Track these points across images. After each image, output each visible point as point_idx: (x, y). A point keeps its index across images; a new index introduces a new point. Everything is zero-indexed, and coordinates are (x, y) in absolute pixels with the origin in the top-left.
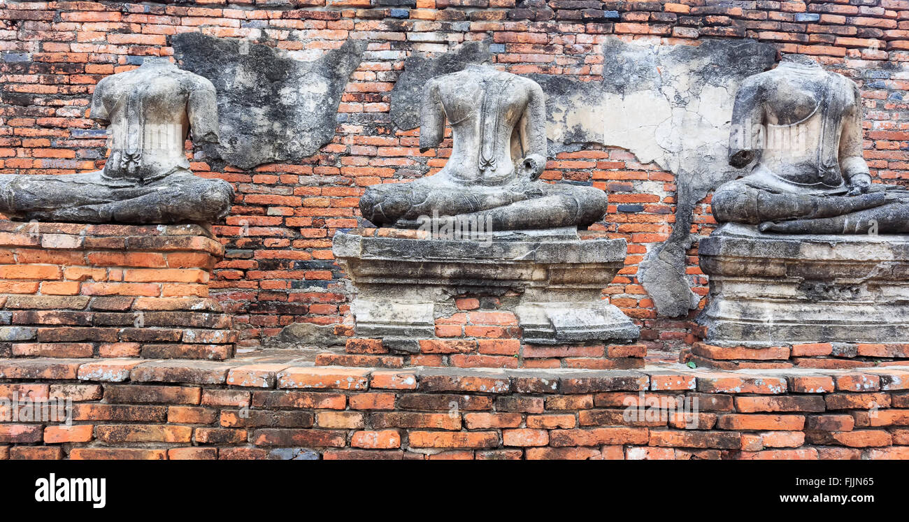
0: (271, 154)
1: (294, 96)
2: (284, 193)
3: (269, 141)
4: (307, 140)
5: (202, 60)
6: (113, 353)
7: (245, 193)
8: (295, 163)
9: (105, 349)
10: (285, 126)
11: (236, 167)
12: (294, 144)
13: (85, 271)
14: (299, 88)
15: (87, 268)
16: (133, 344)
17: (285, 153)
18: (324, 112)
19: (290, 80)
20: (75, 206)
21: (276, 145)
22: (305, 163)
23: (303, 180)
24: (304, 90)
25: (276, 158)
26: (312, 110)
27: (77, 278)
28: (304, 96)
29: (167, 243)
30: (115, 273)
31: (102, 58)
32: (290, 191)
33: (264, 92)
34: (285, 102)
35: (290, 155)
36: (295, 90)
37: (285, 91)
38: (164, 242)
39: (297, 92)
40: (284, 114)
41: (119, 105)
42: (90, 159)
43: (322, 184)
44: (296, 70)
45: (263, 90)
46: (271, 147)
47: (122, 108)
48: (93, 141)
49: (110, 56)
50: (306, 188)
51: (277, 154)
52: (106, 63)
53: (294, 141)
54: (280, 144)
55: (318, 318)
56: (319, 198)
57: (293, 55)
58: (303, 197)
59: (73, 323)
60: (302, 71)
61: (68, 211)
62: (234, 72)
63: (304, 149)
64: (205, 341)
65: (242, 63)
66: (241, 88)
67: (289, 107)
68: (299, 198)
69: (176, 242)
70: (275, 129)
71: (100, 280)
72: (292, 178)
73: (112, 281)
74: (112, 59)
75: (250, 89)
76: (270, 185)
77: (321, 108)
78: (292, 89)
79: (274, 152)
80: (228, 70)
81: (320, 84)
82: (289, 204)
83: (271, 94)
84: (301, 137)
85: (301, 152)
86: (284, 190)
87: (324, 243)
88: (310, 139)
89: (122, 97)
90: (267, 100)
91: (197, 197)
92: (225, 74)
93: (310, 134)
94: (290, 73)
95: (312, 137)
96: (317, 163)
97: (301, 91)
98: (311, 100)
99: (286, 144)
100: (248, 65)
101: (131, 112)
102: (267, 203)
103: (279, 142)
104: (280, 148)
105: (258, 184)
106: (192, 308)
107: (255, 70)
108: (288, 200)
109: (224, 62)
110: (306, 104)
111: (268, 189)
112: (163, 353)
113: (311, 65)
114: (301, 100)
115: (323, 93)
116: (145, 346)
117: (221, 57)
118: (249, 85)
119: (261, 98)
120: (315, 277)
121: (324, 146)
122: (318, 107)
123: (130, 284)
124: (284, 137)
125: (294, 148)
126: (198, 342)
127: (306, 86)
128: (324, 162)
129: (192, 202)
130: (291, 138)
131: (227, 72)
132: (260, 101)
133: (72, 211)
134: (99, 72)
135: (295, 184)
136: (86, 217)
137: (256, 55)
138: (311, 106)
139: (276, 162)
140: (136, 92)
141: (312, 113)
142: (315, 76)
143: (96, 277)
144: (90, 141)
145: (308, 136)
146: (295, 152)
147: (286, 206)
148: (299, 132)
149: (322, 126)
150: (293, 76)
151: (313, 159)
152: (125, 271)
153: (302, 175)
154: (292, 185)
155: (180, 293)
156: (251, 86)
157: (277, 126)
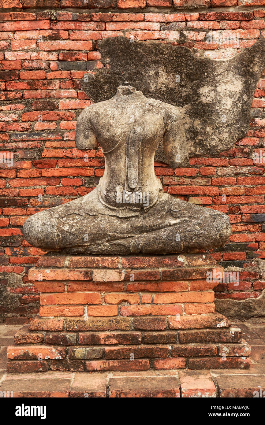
0: (193, 149)
1: (212, 94)
2: (203, 184)
3: (191, 137)
4: (225, 136)
5: (127, 63)
6: (166, 367)
7: (168, 185)
8: (213, 156)
9: (160, 363)
10: (205, 123)
11: (161, 162)
12: (214, 139)
13: (122, 296)
14: (216, 87)
15: (124, 294)
16: (181, 359)
17: (205, 148)
18: (240, 109)
19: (208, 79)
20: (107, 242)
21: (197, 141)
22: (222, 156)
23: (220, 171)
24: (221, 88)
25: (197, 153)
26: (229, 107)
27: (116, 303)
28: (221, 94)
29: (194, 274)
30: (146, 297)
31: (35, 65)
32: (208, 182)
33: (185, 92)
34: (204, 100)
35: (209, 149)
36: (213, 88)
37: (204, 90)
38: (192, 273)
39: (215, 90)
40: (204, 111)
41: (121, 145)
42: (27, 159)
43: (237, 174)
44: (213, 69)
45: (184, 89)
46: (193, 143)
47: (123, 148)
48: (30, 143)
49: (42, 62)
50: (222, 179)
51: (198, 149)
52: (39, 69)
53: (213, 137)
54: (201, 140)
55: (235, 294)
56: (235, 187)
57: (210, 55)
58: (220, 186)
59: (128, 343)
60: (219, 70)
61: (102, 247)
62: (157, 74)
63: (222, 144)
64: (237, 355)
65: (164, 65)
66: (164, 89)
67: (208, 105)
68: (216, 188)
69: (201, 273)
70: (196, 126)
71: (135, 303)
72: (211, 170)
73: (144, 303)
74: (44, 65)
75: (172, 89)
76: (191, 177)
77: (237, 105)
78: (210, 88)
79: (195, 147)
80: (151, 73)
81: (235, 82)
82: (208, 193)
83: (191, 93)
84: (220, 133)
85: (220, 146)
86: (203, 181)
87: (239, 228)
88: (227, 134)
89: (123, 138)
90: (187, 99)
91: (216, 235)
92: (149, 76)
93: (227, 129)
94: (207, 73)
95: (229, 132)
96: (234, 155)
97: (219, 89)
98: (228, 98)
99: (206, 140)
100: (170, 66)
101: (132, 151)
102: (188, 193)
103: (200, 138)
104: (200, 144)
105: (180, 177)
106: (218, 326)
107: (176, 71)
108: (207, 190)
109: (148, 65)
110: (224, 102)
111: (188, 180)
112: (205, 365)
113: (227, 64)
114: (218, 98)
115: (238, 90)
116: (191, 360)
117: (145, 60)
118: (171, 85)
119: (182, 98)
120: (232, 258)
121: (239, 139)
122: (235, 104)
123: (159, 306)
124: (204, 133)
125: (213, 143)
126: (232, 355)
127: (222, 84)
128: (239, 155)
129: (212, 239)
130: (210, 134)
131: (150, 74)
132: (181, 100)
133: (105, 246)
134: (33, 78)
135: (213, 175)
136: (117, 251)
137: (177, 56)
138: (228, 103)
139: (197, 156)
140: (135, 133)
141: (229, 110)
142: (231, 74)
143: (132, 301)
144: (27, 143)
145: (226, 132)
146: (214, 146)
147: (205, 195)
148: (217, 128)
149: (238, 121)
150: (211, 75)
151: (229, 152)
152: (154, 295)
153: (219, 167)
154: (212, 176)
155: (199, 312)
156: (173, 87)
157: (197, 123)
